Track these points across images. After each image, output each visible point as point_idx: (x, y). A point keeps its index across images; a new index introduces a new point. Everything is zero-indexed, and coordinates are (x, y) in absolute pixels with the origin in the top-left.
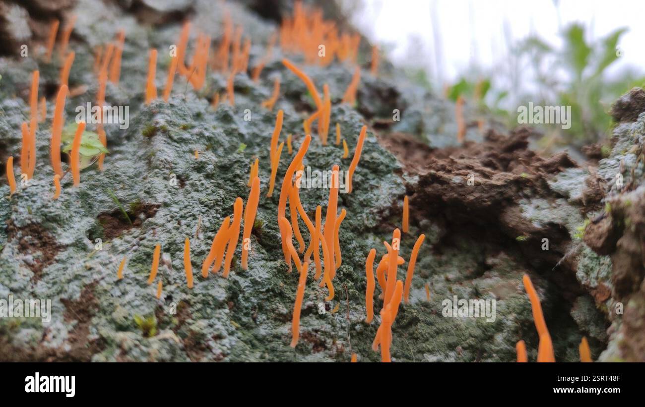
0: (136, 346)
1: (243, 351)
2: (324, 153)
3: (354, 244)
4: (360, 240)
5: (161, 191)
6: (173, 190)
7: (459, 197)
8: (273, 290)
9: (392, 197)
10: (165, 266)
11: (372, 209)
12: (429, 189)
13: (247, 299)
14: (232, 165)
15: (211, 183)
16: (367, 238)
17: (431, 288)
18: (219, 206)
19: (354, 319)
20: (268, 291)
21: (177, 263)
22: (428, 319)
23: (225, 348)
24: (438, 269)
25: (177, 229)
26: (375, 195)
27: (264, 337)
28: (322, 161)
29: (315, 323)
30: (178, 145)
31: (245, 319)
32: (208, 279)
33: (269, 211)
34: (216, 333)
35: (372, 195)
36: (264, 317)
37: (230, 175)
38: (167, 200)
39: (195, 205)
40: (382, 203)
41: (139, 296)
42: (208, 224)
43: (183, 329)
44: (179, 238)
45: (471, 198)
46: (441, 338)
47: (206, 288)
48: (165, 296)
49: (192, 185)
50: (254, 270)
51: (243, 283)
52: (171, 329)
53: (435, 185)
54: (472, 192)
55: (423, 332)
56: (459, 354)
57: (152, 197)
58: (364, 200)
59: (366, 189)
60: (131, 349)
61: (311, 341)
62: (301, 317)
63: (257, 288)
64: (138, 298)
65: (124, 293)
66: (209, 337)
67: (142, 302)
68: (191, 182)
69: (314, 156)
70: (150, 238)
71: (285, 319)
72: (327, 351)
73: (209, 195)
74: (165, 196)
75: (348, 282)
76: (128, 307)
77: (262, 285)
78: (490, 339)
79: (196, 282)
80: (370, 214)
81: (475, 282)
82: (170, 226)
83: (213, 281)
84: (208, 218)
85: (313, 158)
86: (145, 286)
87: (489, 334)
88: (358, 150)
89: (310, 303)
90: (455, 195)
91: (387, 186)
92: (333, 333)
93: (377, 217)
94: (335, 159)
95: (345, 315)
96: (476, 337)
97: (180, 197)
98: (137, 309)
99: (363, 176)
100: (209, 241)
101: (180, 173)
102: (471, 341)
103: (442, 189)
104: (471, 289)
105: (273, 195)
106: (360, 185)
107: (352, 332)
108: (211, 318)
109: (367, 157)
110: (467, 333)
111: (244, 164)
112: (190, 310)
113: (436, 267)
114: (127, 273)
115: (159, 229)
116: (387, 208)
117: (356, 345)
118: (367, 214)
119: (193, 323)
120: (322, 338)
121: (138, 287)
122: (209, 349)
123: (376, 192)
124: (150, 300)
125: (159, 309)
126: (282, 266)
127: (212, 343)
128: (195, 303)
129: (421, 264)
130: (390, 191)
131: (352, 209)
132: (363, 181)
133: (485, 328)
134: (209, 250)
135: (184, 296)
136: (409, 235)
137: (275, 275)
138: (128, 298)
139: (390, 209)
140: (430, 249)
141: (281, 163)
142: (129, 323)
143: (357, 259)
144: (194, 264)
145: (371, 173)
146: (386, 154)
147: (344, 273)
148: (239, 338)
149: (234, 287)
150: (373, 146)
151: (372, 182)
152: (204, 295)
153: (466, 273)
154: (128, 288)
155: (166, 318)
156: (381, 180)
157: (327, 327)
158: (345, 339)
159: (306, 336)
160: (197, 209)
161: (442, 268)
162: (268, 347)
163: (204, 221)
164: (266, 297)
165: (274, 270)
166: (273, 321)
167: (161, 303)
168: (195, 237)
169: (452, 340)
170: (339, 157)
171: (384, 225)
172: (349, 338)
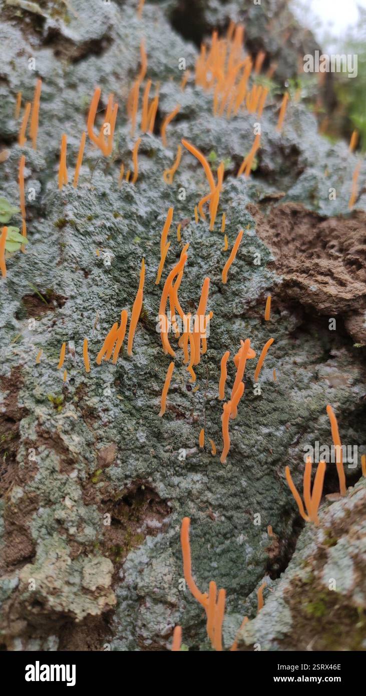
0: (48, 420)
1: (123, 420)
2: (207, 244)
3: (223, 328)
4: (228, 324)
5: (69, 285)
6: (78, 283)
7: (313, 303)
8: (150, 373)
9: (261, 289)
10: (70, 355)
11: (242, 299)
12: (290, 292)
13: (130, 379)
14: (127, 256)
15: (108, 278)
16: (234, 323)
17: (281, 368)
18: (114, 299)
19: (210, 396)
20: (145, 374)
21: (79, 349)
22: (270, 398)
23: (110, 418)
24: (290, 352)
25: (81, 320)
26: (246, 287)
27: (140, 408)
28: (205, 253)
29: (179, 400)
30: (83, 238)
31: (127, 393)
32: (101, 365)
33: (156, 297)
34: (104, 407)
35: (243, 287)
36: (142, 392)
37: (125, 266)
38: (73, 294)
39: (94, 299)
40: (250, 295)
41: (52, 377)
42: (104, 316)
43: (82, 403)
44: (81, 329)
45: (322, 306)
46: (276, 415)
47: (99, 372)
48: (69, 379)
49: (93, 280)
50: (137, 355)
51: (127, 366)
52: (73, 403)
53: (295, 289)
54: (324, 301)
55: (263, 409)
56: (288, 429)
57: (62, 289)
58: (237, 290)
59: (240, 280)
60: (44, 423)
61: (174, 412)
62: (168, 393)
63: (137, 371)
64: (51, 379)
65: (41, 375)
66: (100, 409)
67: (53, 382)
68: (92, 276)
69: (199, 246)
70: (60, 326)
71: (157, 394)
72: (185, 420)
73: (106, 289)
74: (72, 290)
75: (210, 364)
76: (44, 386)
77: (142, 369)
78: (315, 420)
79: (92, 367)
80: (239, 303)
81: (317, 367)
82: (75, 316)
83: (104, 367)
84: (105, 311)
85: (198, 248)
86: (56, 370)
87: (314, 416)
88: (236, 244)
89: (176, 386)
90: (310, 301)
91: (258, 279)
92: (192, 408)
93: (245, 307)
94: (216, 251)
95: (203, 392)
96: (303, 418)
97: (84, 289)
98: (50, 388)
99: (239, 268)
100: (104, 332)
101: (84, 266)
102: (299, 420)
103: (301, 294)
104: (312, 375)
105: (160, 282)
106: (234, 276)
107: (207, 406)
108: (102, 396)
109: (244, 251)
110: (297, 413)
111: (137, 255)
112: (87, 390)
113: (289, 349)
114: (43, 359)
115: (66, 319)
116: (254, 299)
117: (209, 415)
118: (236, 303)
119: (89, 400)
120: (183, 411)
121: (50, 371)
122: (99, 418)
123: (247, 284)
124: (59, 381)
125: (65, 389)
126: (158, 353)
127: (101, 414)
128: (90, 385)
129: (277, 346)
130: (259, 285)
131: (225, 297)
132: (238, 273)
133: (312, 412)
134: (104, 340)
135: (83, 378)
136: (270, 322)
137: (152, 361)
138: (43, 379)
139: (257, 300)
140: (287, 335)
141: (170, 251)
142: (44, 398)
143: (223, 340)
144: (91, 351)
145: (246, 265)
146: (263, 247)
147: (208, 357)
148: (121, 410)
149: (121, 370)
150: (252, 240)
151: (246, 275)
152: (97, 378)
153: (313, 359)
154: (44, 371)
155: (70, 395)
156: (253, 272)
157: (187, 404)
158: (201, 411)
159: (171, 408)
160: (98, 302)
161: (294, 351)
162: (142, 415)
163: (101, 314)
164: (144, 378)
165: (152, 358)
166: (148, 395)
167: (66, 385)
168: (94, 328)
169: (285, 417)
170: (219, 250)
171: (250, 312)
172: (204, 410)
